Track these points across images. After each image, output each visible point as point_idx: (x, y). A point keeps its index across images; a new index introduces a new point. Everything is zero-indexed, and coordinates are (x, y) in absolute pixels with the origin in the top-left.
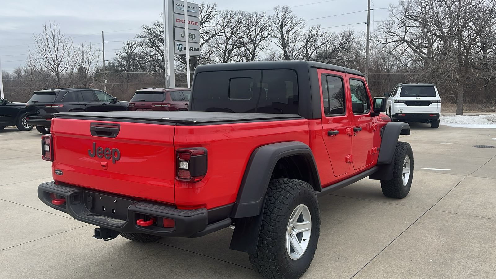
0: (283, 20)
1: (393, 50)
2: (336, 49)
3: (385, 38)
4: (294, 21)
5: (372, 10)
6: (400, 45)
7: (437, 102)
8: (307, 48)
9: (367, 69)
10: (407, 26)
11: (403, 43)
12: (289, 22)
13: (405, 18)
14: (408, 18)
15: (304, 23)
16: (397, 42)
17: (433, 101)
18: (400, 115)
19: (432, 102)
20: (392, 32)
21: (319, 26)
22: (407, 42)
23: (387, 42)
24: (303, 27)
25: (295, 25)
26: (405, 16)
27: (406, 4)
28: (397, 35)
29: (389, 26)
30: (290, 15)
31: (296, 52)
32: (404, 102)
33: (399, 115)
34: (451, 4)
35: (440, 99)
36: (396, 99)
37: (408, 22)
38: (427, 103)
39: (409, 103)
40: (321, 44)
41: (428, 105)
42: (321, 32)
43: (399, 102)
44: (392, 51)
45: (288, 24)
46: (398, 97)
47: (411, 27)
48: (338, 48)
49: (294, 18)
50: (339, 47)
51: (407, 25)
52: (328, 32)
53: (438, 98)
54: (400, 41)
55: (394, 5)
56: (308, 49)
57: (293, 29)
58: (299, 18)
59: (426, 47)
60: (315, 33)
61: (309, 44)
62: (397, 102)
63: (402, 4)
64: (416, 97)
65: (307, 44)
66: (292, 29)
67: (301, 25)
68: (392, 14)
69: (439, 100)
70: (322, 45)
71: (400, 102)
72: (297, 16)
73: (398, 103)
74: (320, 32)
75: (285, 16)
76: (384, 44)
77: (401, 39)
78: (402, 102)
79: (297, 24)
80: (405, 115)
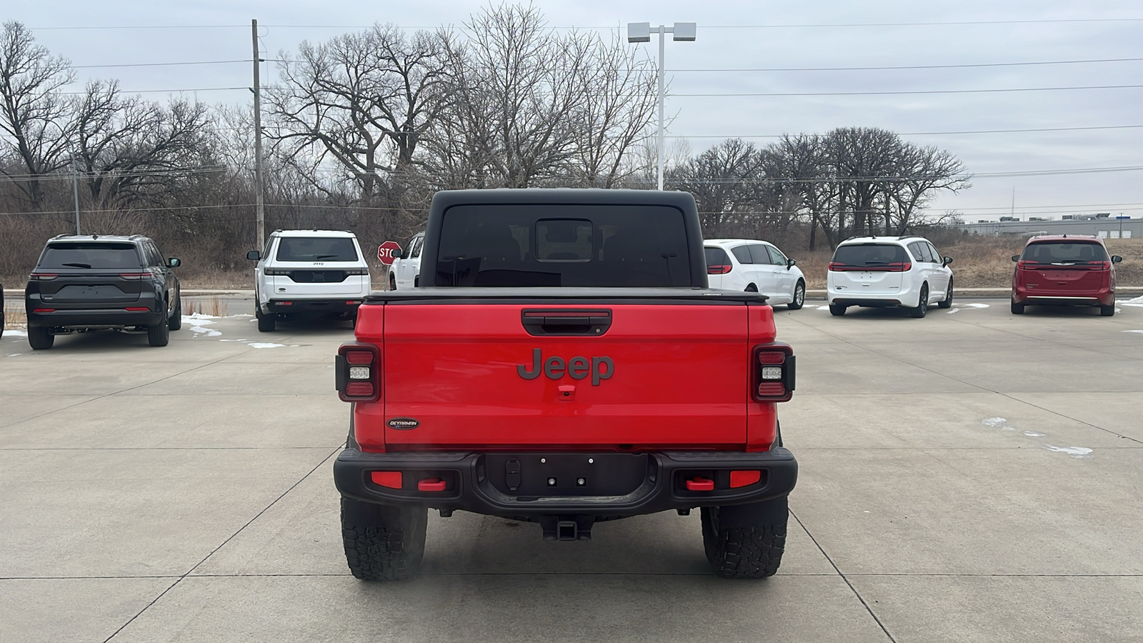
0: (8, 59)
1: (296, 153)
2: (164, 143)
3: (276, 125)
4: (42, 64)
5: (263, 61)
6: (309, 143)
7: (360, 272)
8: (85, 135)
9: (259, 195)
10: (321, 104)
11: (314, 140)
12: (27, 66)
13: (315, 84)
14: (323, 86)
15: (72, 70)
16: (303, 137)
17: (351, 271)
18: (281, 303)
19: (348, 273)
20: (290, 112)
21: (113, 84)
22: (325, 139)
23: (282, 135)
24: (69, 80)
25: (46, 72)
26: (316, 80)
27: (316, 56)
28: (299, 121)
29: (281, 100)
30: (31, 48)
31: (51, 143)
32: (287, 273)
33: (278, 303)
34: (408, 67)
35: (366, 266)
36: (267, 265)
37: (325, 94)
38: (339, 276)
39: (298, 276)
40: (124, 127)
41: (340, 280)
42: (120, 98)
43: (276, 273)
44: (294, 155)
45: (22, 70)
46: (272, 262)
47: (330, 106)
48: (169, 142)
49: (40, 54)
50: (171, 139)
51: (321, 101)
52: (141, 101)
53: (361, 263)
54: (310, 135)
55: (289, 54)
56: (88, 136)
57: (41, 84)
58: (57, 58)
59: (363, 152)
60: (103, 100)
61: (92, 125)
62: (272, 273)
63: (307, 53)
64: (314, 262)
65: (84, 124)
66: (38, 82)
67: (63, 75)
68: (286, 73)
69: (364, 268)
70: (126, 129)
71: (278, 273)
72: (48, 52)
73: (274, 275)
74: (116, 98)
75: (14, 47)
76: (273, 138)
77: (311, 130)
78: (283, 273)
79: (52, 72)
80: (291, 304)
